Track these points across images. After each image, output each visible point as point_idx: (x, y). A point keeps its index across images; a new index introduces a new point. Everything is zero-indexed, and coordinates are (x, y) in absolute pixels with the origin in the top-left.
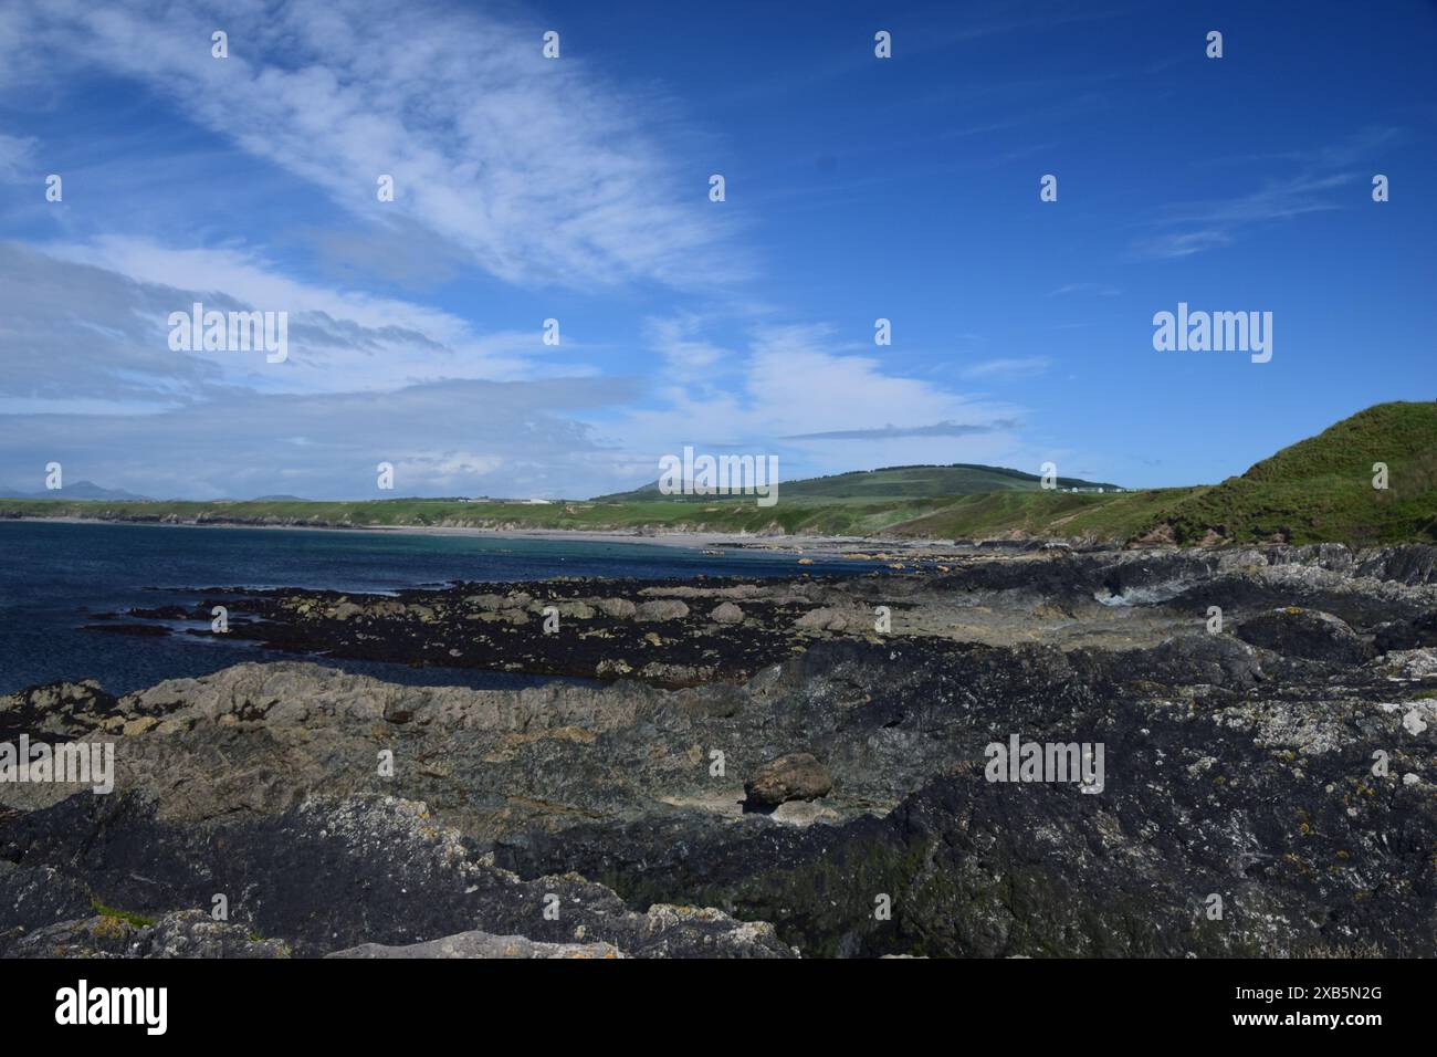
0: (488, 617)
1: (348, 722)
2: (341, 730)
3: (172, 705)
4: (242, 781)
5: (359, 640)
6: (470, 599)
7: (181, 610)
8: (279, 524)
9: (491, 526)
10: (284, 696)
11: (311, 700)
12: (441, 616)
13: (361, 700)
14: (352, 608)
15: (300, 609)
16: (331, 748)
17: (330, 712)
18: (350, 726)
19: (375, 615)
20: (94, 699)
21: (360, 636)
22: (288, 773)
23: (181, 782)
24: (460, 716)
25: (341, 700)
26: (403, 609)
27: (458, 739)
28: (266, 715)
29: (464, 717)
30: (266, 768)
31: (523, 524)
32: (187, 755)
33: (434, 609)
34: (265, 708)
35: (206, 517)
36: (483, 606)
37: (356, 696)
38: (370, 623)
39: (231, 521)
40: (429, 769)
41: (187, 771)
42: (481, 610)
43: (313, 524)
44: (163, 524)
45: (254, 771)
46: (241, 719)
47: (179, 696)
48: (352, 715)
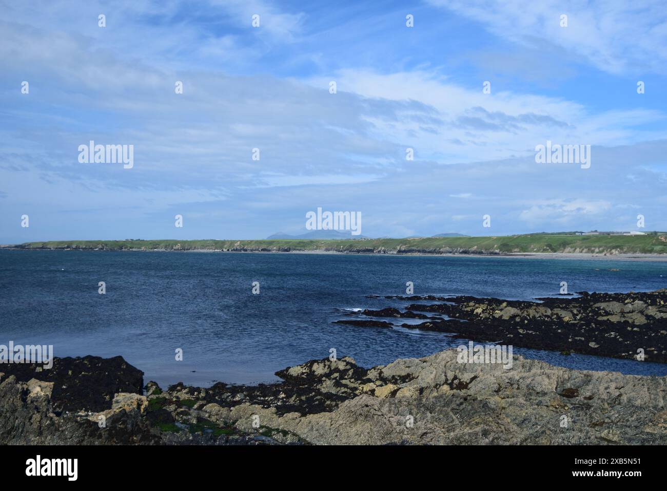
0: (614, 319)
1: (531, 394)
2: (526, 401)
3: (403, 376)
4: (469, 436)
5: (520, 334)
6: (597, 305)
7: (397, 311)
8: (450, 252)
9: (600, 252)
10: (481, 373)
11: (501, 377)
12: (578, 317)
13: (538, 379)
14: (513, 311)
15: (475, 311)
16: (524, 414)
17: (515, 386)
18: (532, 397)
19: (529, 315)
20: (352, 370)
21: (521, 331)
22: (502, 432)
23: (425, 434)
24: (617, 394)
25: (523, 378)
26: (549, 312)
27: (619, 412)
28: (469, 386)
29: (620, 395)
30: (487, 428)
31: (625, 250)
32: (429, 415)
33: (572, 312)
34: (468, 382)
35: (403, 249)
36: (608, 310)
37: (534, 375)
38: (526, 322)
39: (419, 251)
40: (603, 435)
41: (430, 426)
42: (607, 314)
43: (474, 253)
44: (375, 254)
45: (478, 429)
46: (452, 388)
47: (408, 371)
48: (533, 389)
